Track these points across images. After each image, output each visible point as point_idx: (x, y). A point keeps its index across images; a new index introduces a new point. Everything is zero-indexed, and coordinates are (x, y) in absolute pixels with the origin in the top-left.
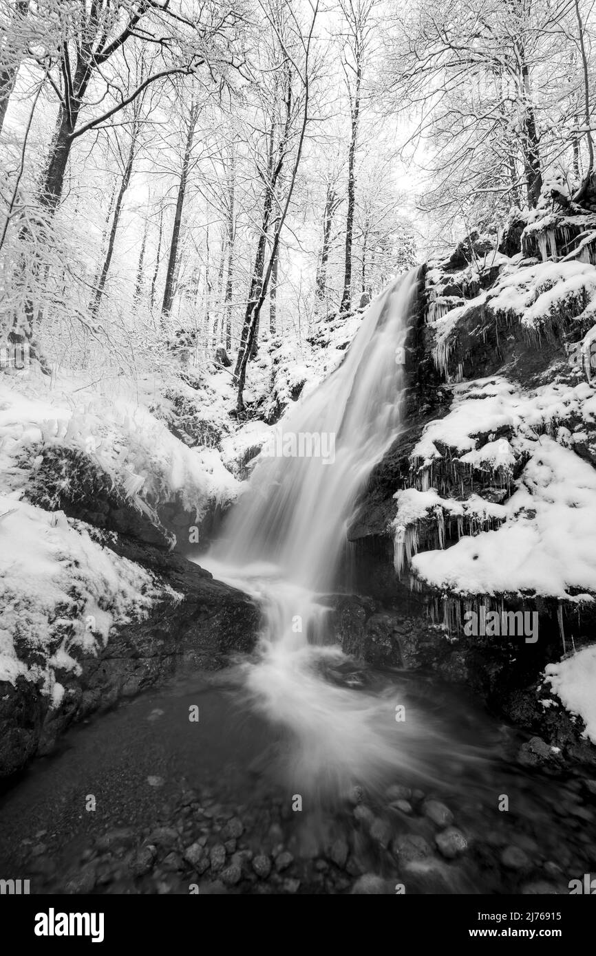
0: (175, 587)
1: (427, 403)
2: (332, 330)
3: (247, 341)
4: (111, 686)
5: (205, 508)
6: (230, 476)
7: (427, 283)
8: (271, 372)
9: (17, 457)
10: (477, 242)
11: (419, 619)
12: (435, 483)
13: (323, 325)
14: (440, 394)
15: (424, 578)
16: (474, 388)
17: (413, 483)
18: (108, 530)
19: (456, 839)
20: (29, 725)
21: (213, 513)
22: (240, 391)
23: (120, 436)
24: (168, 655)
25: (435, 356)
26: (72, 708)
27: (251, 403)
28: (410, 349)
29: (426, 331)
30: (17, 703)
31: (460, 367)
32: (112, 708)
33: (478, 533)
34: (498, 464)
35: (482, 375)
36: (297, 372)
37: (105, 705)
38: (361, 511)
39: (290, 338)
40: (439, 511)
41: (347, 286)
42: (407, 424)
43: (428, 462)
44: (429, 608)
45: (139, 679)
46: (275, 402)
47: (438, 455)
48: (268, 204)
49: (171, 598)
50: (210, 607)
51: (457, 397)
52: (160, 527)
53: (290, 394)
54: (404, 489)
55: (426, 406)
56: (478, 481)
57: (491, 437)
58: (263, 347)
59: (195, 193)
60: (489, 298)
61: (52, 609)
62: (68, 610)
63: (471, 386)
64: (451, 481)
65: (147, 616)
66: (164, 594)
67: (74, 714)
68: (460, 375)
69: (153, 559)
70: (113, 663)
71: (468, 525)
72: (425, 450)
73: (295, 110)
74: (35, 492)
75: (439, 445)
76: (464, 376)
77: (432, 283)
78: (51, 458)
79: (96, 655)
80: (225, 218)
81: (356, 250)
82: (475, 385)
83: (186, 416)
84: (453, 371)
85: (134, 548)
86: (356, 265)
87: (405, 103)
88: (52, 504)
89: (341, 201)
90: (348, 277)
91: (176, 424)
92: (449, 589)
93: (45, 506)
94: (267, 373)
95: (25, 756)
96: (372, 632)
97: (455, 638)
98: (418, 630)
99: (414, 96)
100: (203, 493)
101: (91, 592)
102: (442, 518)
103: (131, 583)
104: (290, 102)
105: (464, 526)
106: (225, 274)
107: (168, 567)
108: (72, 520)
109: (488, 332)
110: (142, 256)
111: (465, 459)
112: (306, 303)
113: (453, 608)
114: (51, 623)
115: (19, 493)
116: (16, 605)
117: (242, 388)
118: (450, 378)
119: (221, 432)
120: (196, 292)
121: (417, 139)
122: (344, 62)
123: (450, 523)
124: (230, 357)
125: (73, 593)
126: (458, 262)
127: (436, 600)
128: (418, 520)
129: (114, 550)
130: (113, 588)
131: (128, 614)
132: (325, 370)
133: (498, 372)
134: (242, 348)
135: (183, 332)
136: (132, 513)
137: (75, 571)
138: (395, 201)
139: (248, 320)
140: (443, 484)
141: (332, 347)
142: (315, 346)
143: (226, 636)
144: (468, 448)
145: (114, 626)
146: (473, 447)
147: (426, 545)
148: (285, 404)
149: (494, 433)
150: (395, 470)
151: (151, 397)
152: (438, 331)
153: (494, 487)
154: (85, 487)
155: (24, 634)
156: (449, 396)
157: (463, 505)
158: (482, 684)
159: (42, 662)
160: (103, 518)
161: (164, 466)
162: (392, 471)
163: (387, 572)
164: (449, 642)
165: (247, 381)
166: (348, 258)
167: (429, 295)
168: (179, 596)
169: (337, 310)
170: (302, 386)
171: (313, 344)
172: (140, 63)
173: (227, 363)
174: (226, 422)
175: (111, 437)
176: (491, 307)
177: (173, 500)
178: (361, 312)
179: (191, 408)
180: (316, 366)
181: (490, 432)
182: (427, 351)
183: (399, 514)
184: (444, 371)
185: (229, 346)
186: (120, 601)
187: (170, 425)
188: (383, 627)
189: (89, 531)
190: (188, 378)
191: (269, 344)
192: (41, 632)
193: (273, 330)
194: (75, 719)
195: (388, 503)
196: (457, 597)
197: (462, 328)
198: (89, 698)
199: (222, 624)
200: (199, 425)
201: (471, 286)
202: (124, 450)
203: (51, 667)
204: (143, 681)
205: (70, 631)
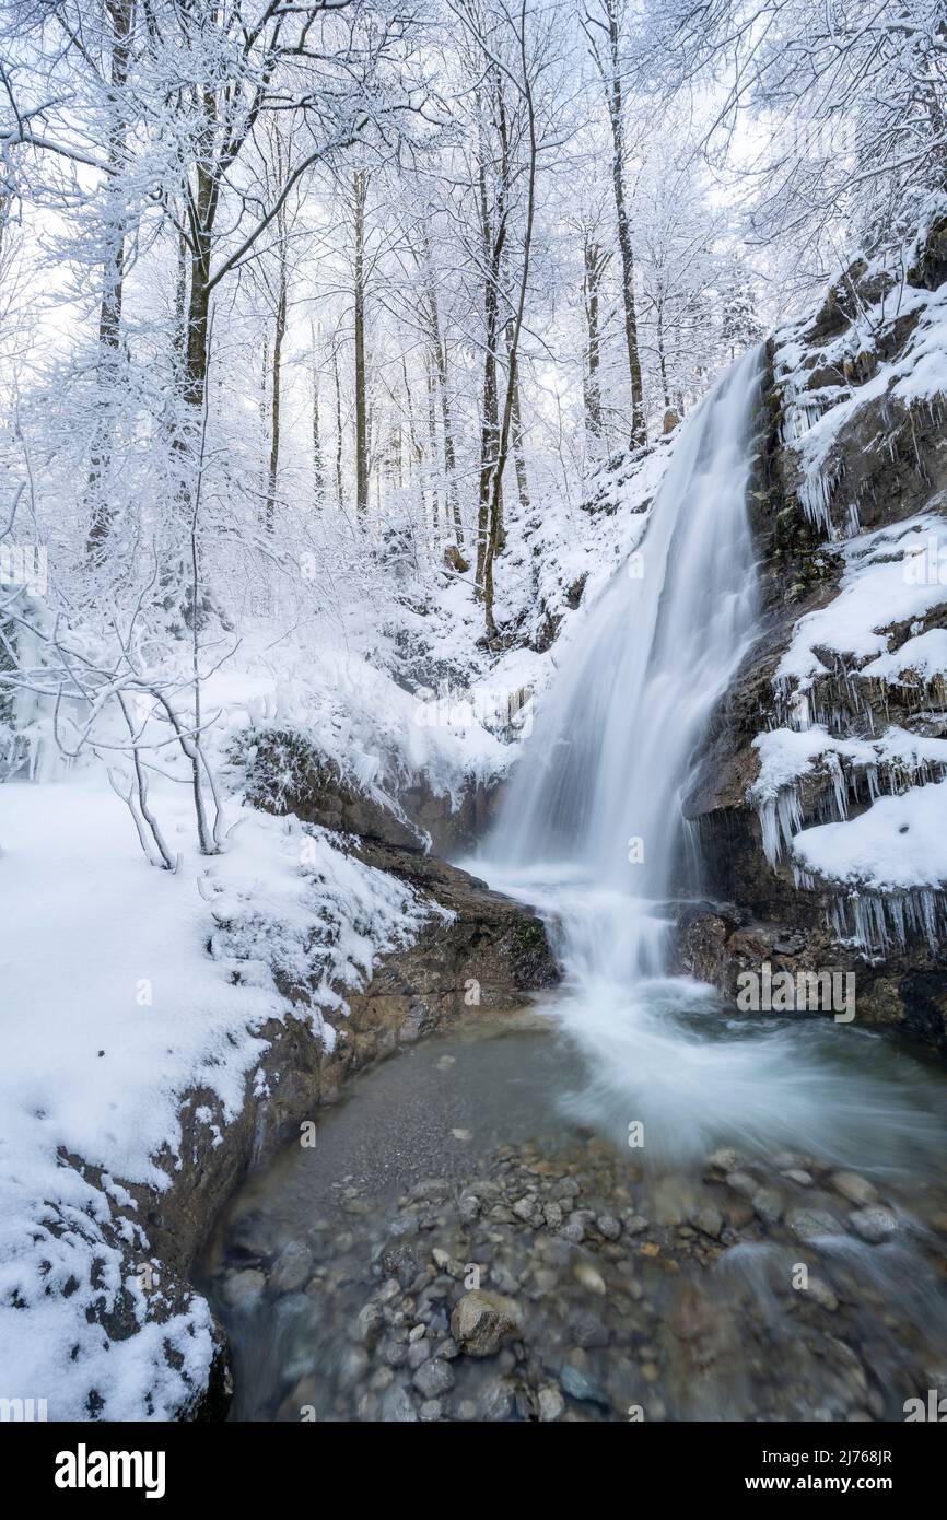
0: (442, 902)
1: (798, 581)
2: (621, 483)
3: (489, 529)
4: (385, 1030)
5: (461, 790)
6: (491, 739)
7: (777, 372)
8: (531, 569)
9: (227, 751)
10: (865, 277)
11: (815, 931)
12: (821, 716)
13: (605, 478)
14: (820, 562)
15: (817, 868)
16: (882, 543)
17: (782, 720)
18: (347, 833)
19: (881, 1218)
20: (307, 1069)
21: (474, 796)
22: (488, 608)
23: (338, 703)
24: (447, 992)
25: (804, 497)
26: (347, 1053)
27: (507, 623)
28: (758, 495)
29: (784, 457)
30: (290, 1044)
31: (853, 510)
32: (391, 1055)
33: (906, 790)
34: (933, 673)
35: (895, 518)
36: (573, 563)
37: (383, 1052)
38: (701, 771)
39: (555, 510)
40: (832, 761)
41: (638, 404)
42: (766, 624)
43: (805, 684)
44: (830, 913)
45: (418, 1021)
46: (544, 616)
47: (822, 670)
48: (491, 302)
49: (440, 918)
50: (493, 927)
51: (851, 563)
52: (408, 823)
53: (566, 599)
54: (768, 731)
55: (795, 587)
56: (901, 704)
57: (915, 627)
58: (513, 531)
59: (377, 310)
60: (895, 380)
61: (305, 936)
62: (323, 936)
63: (876, 541)
64: (849, 710)
65: (414, 943)
66: (431, 913)
67: (350, 1060)
68: (853, 524)
69: (407, 867)
70: (382, 1001)
71: (887, 778)
72: (798, 663)
73: (514, 135)
74: (256, 793)
75: (821, 653)
76: (861, 524)
77: (786, 370)
78: (266, 746)
79: (362, 991)
80: (427, 338)
81: (646, 336)
82: (884, 539)
83: (415, 658)
84: (840, 519)
85: (382, 854)
86: (648, 361)
87: (702, 55)
88: (278, 806)
89: (609, 256)
90: (637, 388)
91: (403, 671)
92: (860, 882)
93: (271, 809)
94: (525, 571)
95: (311, 1101)
96: (738, 953)
97: (878, 958)
98: (815, 949)
99: (718, 37)
100: (455, 768)
101: (343, 913)
102: (840, 771)
103: (387, 900)
104: (504, 124)
105: (880, 779)
106: (440, 426)
107: (427, 878)
108: (304, 824)
109: (898, 442)
110: (315, 425)
111: (870, 671)
112: (573, 447)
113: (870, 911)
114: (306, 952)
115: (240, 796)
116: (268, 931)
117: (490, 603)
118: (835, 533)
119: (468, 674)
120: (399, 461)
121: (732, 113)
122: (585, 19)
123: (854, 778)
124: (464, 556)
125: (325, 914)
126: (832, 322)
127: (840, 901)
128: (798, 778)
129: (359, 857)
130: (368, 906)
131: (390, 940)
132: (617, 552)
133: (925, 508)
134: (482, 540)
135: (393, 533)
136: (371, 808)
137: (322, 888)
138: (706, 230)
139: (485, 494)
140: (836, 716)
141: (624, 511)
142: (597, 515)
143: (520, 967)
144: (873, 652)
145: (376, 955)
146: (884, 648)
147: (816, 816)
148: (559, 617)
149: (919, 620)
150: (751, 702)
151: (364, 637)
152: (805, 454)
153: (929, 710)
154: (309, 779)
155: (282, 966)
156: (835, 564)
157: (875, 748)
158: (930, 1025)
159: (306, 999)
160: (338, 818)
161: (398, 738)
162: (745, 704)
163: (755, 864)
164: (869, 966)
165: (497, 590)
166: (633, 357)
167: (782, 394)
168: (450, 915)
169: (624, 447)
170: (583, 585)
171: (592, 512)
172: (274, 137)
173: (462, 567)
174: (474, 658)
175: (326, 706)
176: (898, 396)
177: (418, 783)
178: (668, 442)
179: (420, 646)
180: (602, 549)
181: (914, 619)
182: (788, 491)
183: (763, 771)
184: (823, 521)
185: (460, 539)
186: (378, 925)
187: (394, 674)
188: (755, 946)
189: (326, 836)
190: (409, 601)
191: (521, 524)
192: (299, 964)
193: (524, 501)
194: (353, 1066)
195: (744, 755)
196: (876, 894)
197: (850, 441)
198: (363, 1042)
199: (512, 950)
200: (435, 668)
201: (860, 362)
202: (346, 722)
203: (317, 1004)
204: (423, 1024)
205: (328, 960)
